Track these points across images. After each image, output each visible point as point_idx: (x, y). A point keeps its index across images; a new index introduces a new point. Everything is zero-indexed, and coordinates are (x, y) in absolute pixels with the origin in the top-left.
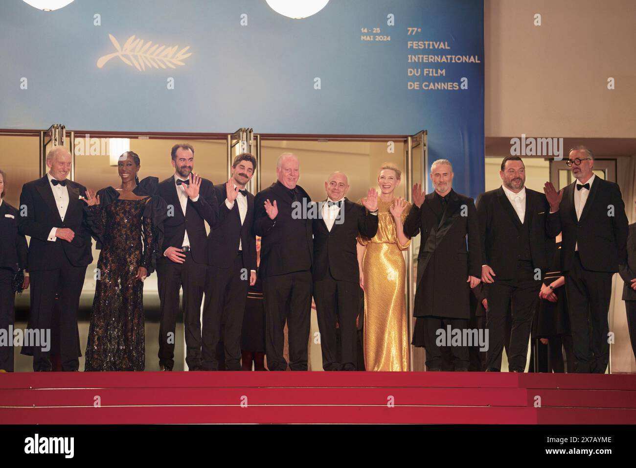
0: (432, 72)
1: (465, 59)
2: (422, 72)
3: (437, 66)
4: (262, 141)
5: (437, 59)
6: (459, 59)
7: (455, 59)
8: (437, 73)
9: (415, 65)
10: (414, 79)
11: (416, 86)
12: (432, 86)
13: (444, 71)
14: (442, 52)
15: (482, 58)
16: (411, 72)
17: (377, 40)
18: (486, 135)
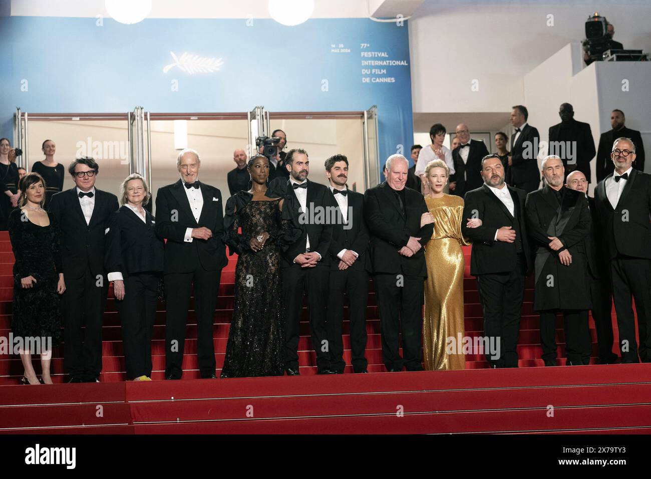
0: (378, 72)
1: (398, 63)
2: (371, 71)
3: (381, 67)
4: (271, 120)
5: (380, 63)
6: (394, 63)
7: (392, 63)
8: (380, 71)
9: (367, 67)
10: (366, 76)
11: (368, 80)
12: (378, 80)
13: (385, 70)
14: (383, 59)
15: (408, 62)
16: (365, 71)
17: (341, 52)
18: (413, 111)
